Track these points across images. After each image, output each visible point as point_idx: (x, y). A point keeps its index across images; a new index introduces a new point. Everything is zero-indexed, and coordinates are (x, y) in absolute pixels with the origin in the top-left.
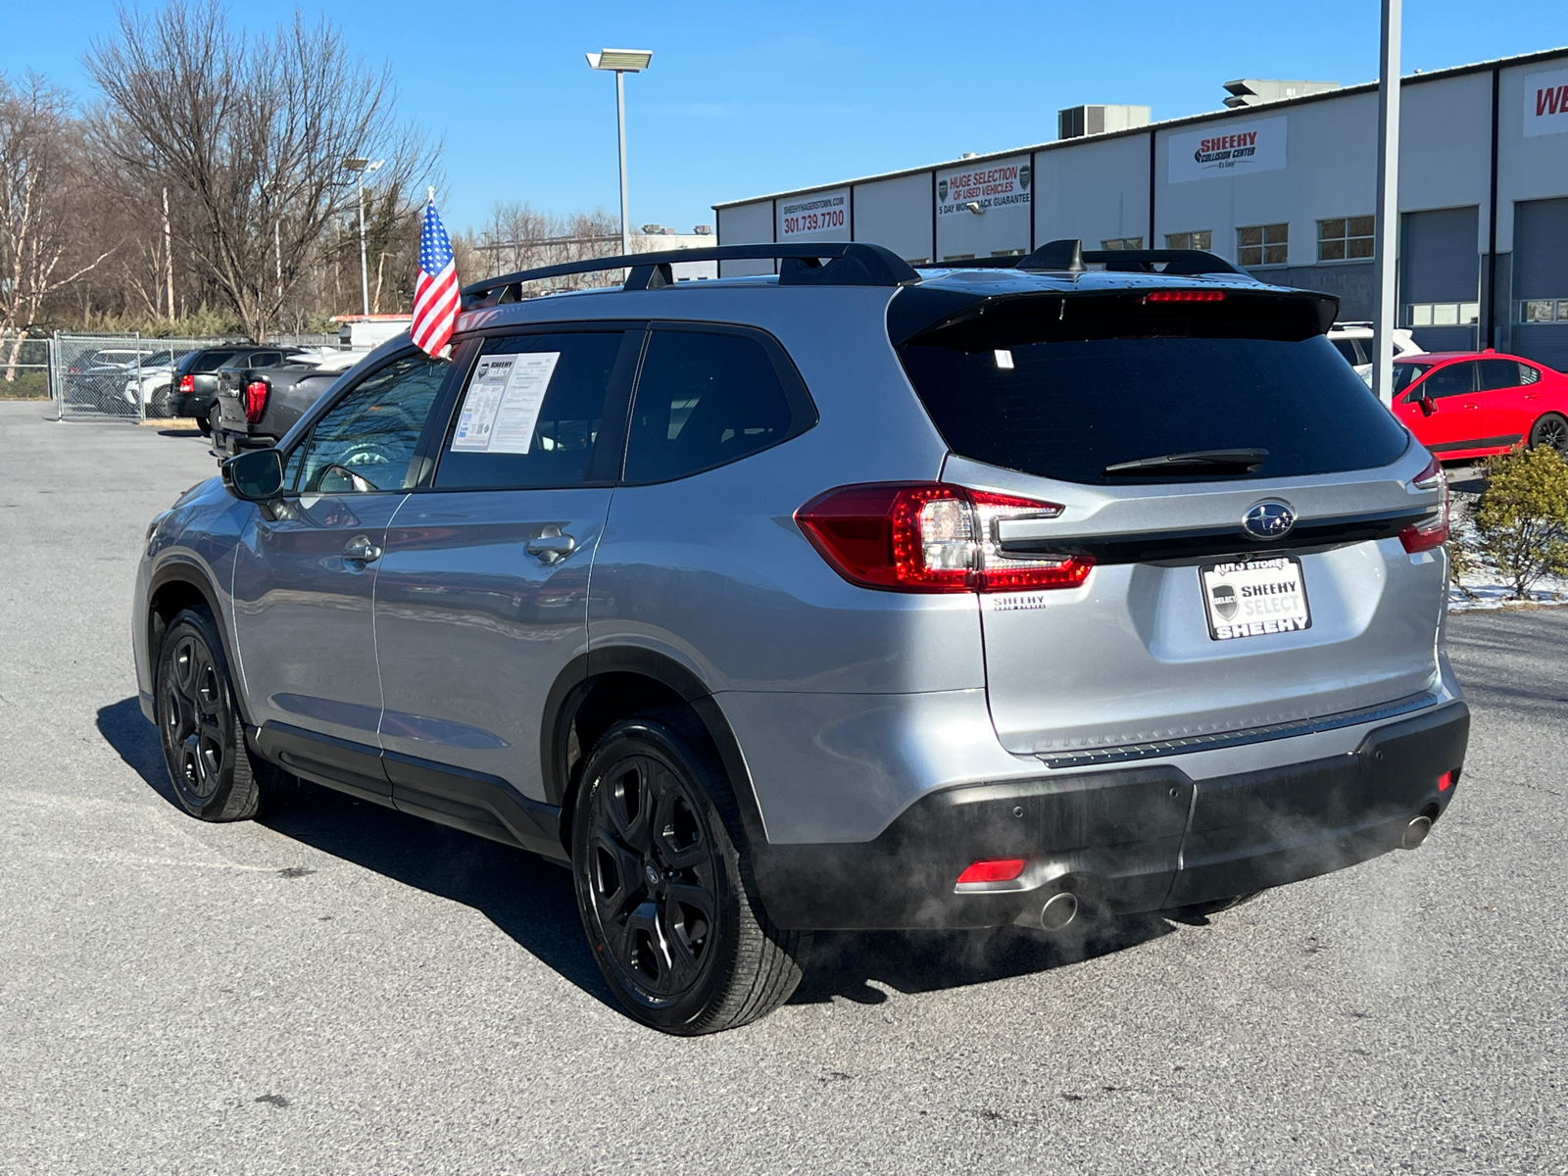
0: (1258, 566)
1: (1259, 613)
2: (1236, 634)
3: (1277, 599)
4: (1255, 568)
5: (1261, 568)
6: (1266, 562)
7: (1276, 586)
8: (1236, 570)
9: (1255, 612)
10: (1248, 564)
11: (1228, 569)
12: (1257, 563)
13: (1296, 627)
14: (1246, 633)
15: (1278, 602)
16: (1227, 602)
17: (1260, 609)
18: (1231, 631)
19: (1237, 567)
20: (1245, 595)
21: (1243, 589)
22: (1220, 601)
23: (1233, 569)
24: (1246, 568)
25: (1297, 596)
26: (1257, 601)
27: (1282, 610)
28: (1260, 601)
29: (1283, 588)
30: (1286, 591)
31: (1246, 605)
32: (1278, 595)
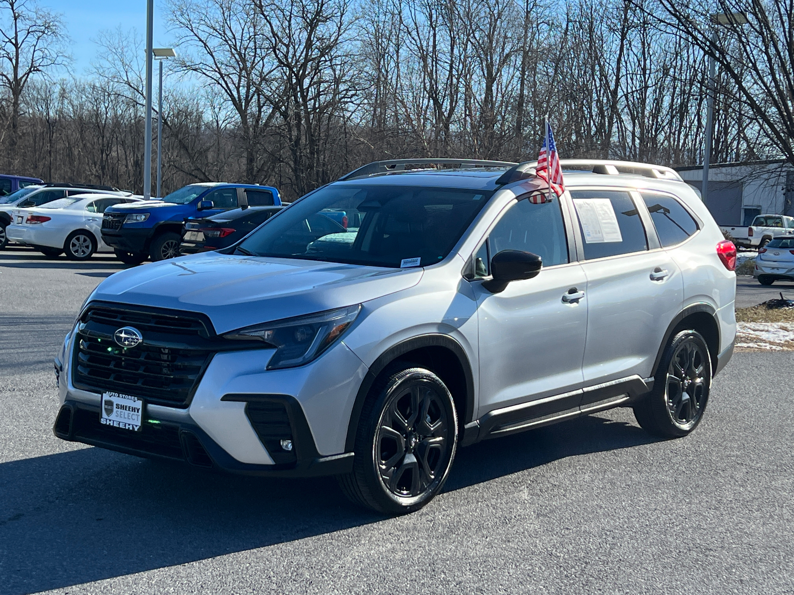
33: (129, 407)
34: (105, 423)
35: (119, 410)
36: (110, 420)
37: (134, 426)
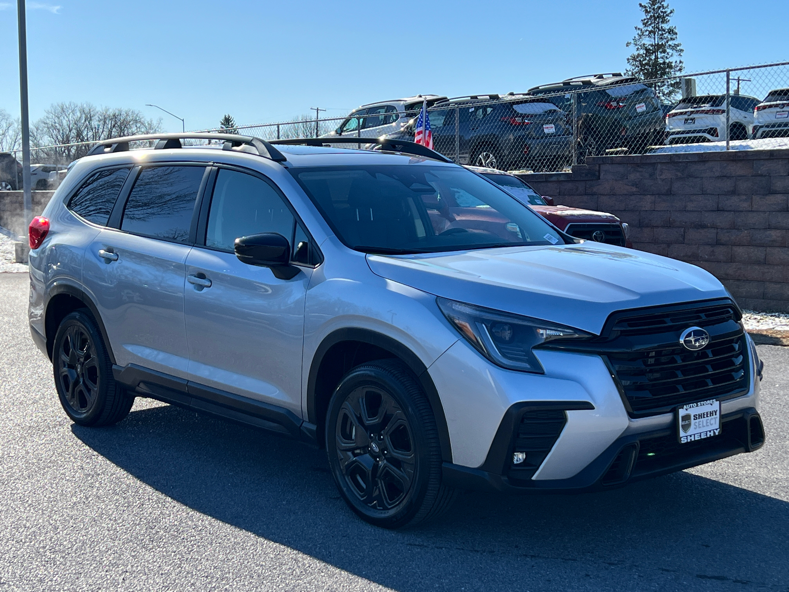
33: (707, 413)
34: (686, 441)
35: (698, 420)
36: (691, 436)
37: (715, 431)
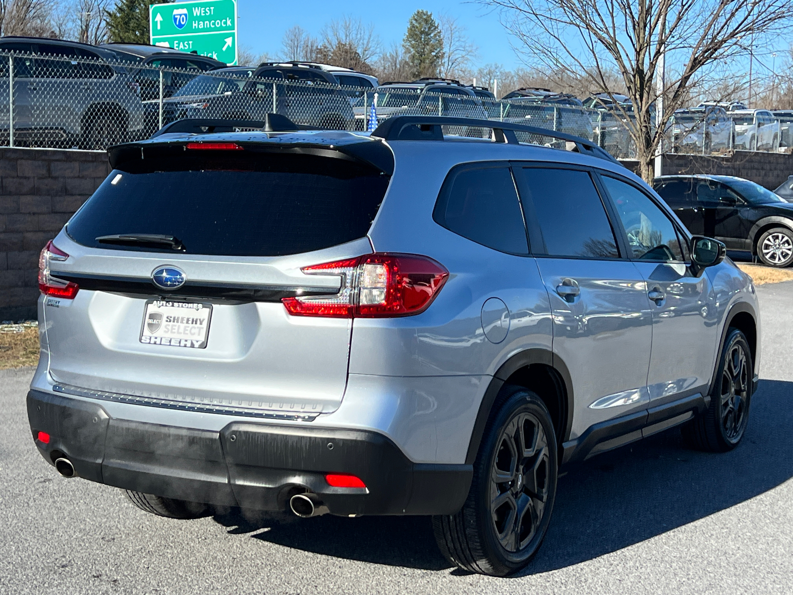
0: (180, 306)
1: (172, 332)
2: (152, 342)
3: (188, 327)
4: (179, 307)
5: (182, 307)
6: (187, 304)
7: (191, 320)
8: (166, 306)
9: (170, 332)
10: (175, 304)
11: (161, 304)
12: (181, 304)
13: (192, 346)
14: (158, 342)
15: (189, 329)
16: (154, 322)
17: (174, 331)
18: (150, 339)
19: (167, 304)
20: (167, 321)
21: (167, 318)
22: (151, 321)
23: (164, 305)
24: (173, 306)
25: (203, 328)
26: (173, 326)
27: (189, 334)
28: (175, 326)
29: (194, 321)
30: (196, 323)
31: (166, 327)
32: (191, 325)
